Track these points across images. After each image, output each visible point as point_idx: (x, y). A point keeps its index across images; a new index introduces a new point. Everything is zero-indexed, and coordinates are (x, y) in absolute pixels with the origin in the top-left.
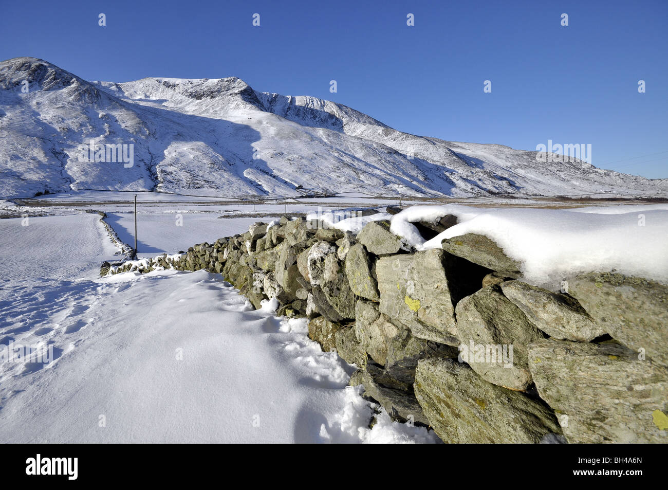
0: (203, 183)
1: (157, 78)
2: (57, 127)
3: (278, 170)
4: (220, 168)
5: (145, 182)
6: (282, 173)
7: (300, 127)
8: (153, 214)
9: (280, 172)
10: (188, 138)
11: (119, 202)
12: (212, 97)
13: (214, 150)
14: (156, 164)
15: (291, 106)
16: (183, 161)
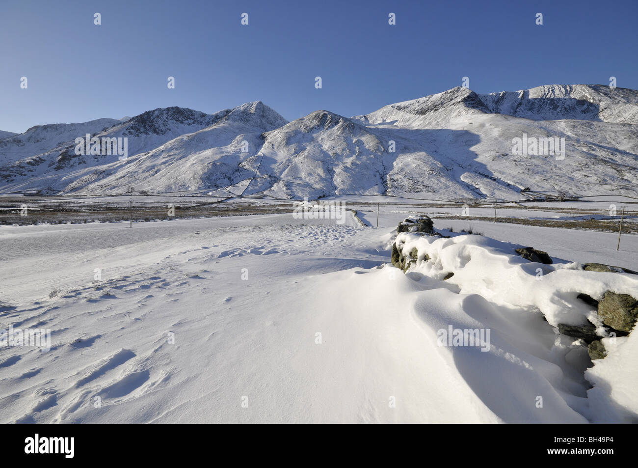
0: (422, 187)
1: (392, 105)
2: (330, 153)
3: (500, 172)
4: (438, 174)
5: (379, 187)
6: (504, 176)
7: (531, 123)
8: (384, 213)
9: (503, 174)
10: (413, 150)
11: (361, 203)
12: (436, 110)
13: (434, 158)
14: (387, 174)
15: (523, 101)
16: (407, 170)
